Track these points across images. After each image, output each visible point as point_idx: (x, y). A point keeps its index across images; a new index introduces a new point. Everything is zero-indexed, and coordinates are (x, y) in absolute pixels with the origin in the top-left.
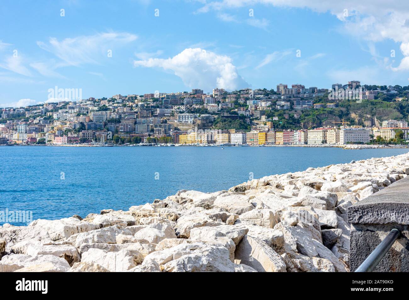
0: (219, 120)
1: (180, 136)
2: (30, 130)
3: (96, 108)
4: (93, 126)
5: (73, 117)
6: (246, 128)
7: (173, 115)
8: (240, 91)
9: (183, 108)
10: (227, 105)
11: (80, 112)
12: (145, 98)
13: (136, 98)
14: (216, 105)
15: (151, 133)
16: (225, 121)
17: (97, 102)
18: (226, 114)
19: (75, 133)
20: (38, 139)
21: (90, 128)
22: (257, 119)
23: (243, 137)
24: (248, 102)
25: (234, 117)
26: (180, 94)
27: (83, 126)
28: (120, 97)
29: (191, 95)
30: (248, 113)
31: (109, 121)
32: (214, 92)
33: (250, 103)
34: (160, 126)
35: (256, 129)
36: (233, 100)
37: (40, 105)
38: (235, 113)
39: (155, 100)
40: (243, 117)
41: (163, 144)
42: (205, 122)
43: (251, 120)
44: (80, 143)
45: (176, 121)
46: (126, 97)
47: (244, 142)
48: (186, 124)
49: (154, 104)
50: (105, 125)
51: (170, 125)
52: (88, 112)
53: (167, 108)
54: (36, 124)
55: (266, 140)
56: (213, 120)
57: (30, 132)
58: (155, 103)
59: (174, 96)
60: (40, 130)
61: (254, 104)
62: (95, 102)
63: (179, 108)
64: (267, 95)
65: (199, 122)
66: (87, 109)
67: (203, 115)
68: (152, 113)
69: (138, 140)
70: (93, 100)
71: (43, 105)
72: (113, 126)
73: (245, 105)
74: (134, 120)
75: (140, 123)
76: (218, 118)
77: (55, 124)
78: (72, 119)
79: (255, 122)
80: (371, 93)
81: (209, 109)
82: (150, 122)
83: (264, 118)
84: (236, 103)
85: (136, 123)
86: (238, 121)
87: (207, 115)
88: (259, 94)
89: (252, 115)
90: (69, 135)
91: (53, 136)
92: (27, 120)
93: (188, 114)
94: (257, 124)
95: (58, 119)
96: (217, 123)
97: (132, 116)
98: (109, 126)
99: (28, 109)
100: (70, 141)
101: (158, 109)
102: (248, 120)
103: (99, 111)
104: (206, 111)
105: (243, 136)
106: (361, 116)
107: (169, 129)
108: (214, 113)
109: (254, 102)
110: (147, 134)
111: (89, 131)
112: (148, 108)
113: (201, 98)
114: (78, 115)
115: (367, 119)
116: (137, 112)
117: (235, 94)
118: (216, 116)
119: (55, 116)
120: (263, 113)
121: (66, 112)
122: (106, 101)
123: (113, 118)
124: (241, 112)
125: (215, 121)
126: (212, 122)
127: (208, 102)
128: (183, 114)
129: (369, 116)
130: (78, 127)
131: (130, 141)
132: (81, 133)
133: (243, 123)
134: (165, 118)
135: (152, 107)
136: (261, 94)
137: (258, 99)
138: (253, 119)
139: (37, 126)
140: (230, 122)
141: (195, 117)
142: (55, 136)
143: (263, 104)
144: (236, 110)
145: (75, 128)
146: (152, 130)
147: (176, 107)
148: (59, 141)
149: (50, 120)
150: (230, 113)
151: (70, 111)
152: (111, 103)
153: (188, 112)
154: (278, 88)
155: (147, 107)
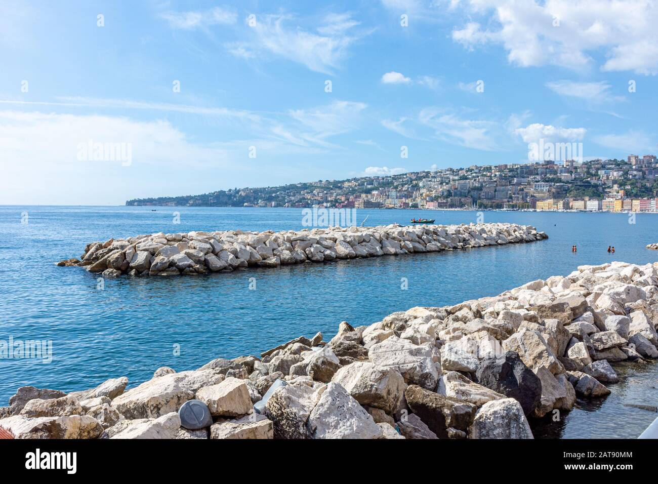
0: (573, 188)
1: (537, 202)
2: (400, 196)
3: (456, 178)
4: (458, 193)
6: (599, 196)
7: (529, 184)
8: (591, 162)
9: (538, 178)
10: (579, 175)
11: (442, 180)
12: (500, 168)
13: (491, 168)
14: (569, 174)
15: (510, 200)
16: (579, 189)
17: (456, 172)
18: (579, 184)
19: (444, 199)
20: (410, 204)
21: (456, 195)
22: (609, 187)
23: (599, 204)
24: (599, 171)
25: (588, 185)
26: (533, 165)
27: (449, 194)
28: (477, 168)
29: (543, 165)
30: (600, 182)
31: (472, 189)
32: (565, 163)
33: (601, 173)
34: (518, 194)
35: (609, 197)
36: (585, 170)
37: (403, 175)
38: (588, 182)
39: (511, 170)
40: (596, 186)
41: (526, 210)
42: (559, 190)
43: (604, 189)
44: (449, 208)
45: (532, 189)
46: (482, 167)
47: (600, 208)
48: (542, 191)
49: (510, 174)
50: (469, 192)
51: (527, 193)
52: (449, 181)
53: (523, 177)
54: (405, 191)
55: (622, 207)
56: (566, 189)
57: (401, 197)
58: (511, 173)
59: (526, 167)
60: (408, 195)
61: (605, 173)
62: (453, 172)
63: (534, 178)
64: (618, 165)
65: (554, 190)
66: (448, 178)
67: (558, 184)
68: (510, 182)
69: (500, 206)
70: (451, 170)
71: (406, 174)
72: (475, 193)
73: (596, 175)
74: (494, 189)
75: (499, 191)
76: (572, 187)
77: (422, 191)
79: (607, 190)
81: (563, 178)
82: (509, 190)
83: (616, 187)
84: (588, 173)
85: (495, 191)
86: (591, 190)
87: (562, 184)
88: (610, 165)
89: (605, 184)
90: (439, 201)
91: (425, 201)
92: (396, 187)
93: (543, 183)
94: (610, 192)
95: (423, 186)
96: (571, 191)
97: (492, 185)
98: (472, 193)
99: (395, 178)
100: (440, 205)
101: (515, 179)
102: (601, 189)
103: (460, 180)
104: (560, 181)
105: (599, 203)
107: (527, 196)
108: (568, 182)
109: (605, 172)
110: (506, 200)
111: (456, 198)
112: (505, 178)
113: (554, 168)
116: (496, 181)
117: (586, 164)
118: (570, 185)
119: (421, 184)
120: (615, 182)
121: (430, 181)
122: (464, 171)
123: (475, 186)
124: (594, 181)
125: (569, 189)
127: (561, 172)
128: (538, 183)
130: (445, 194)
131: (491, 207)
132: (448, 199)
133: (596, 191)
134: (522, 187)
135: (509, 176)
136: (612, 165)
137: (609, 169)
138: (605, 188)
139: (406, 193)
140: (584, 190)
141: (551, 186)
142: (427, 201)
143: (615, 174)
144: (589, 179)
146: (511, 197)
147: (532, 177)
148: (431, 206)
149: (416, 187)
150: (583, 182)
151: (433, 180)
152: (469, 173)
153: (543, 181)
154: (629, 158)
155: (505, 176)
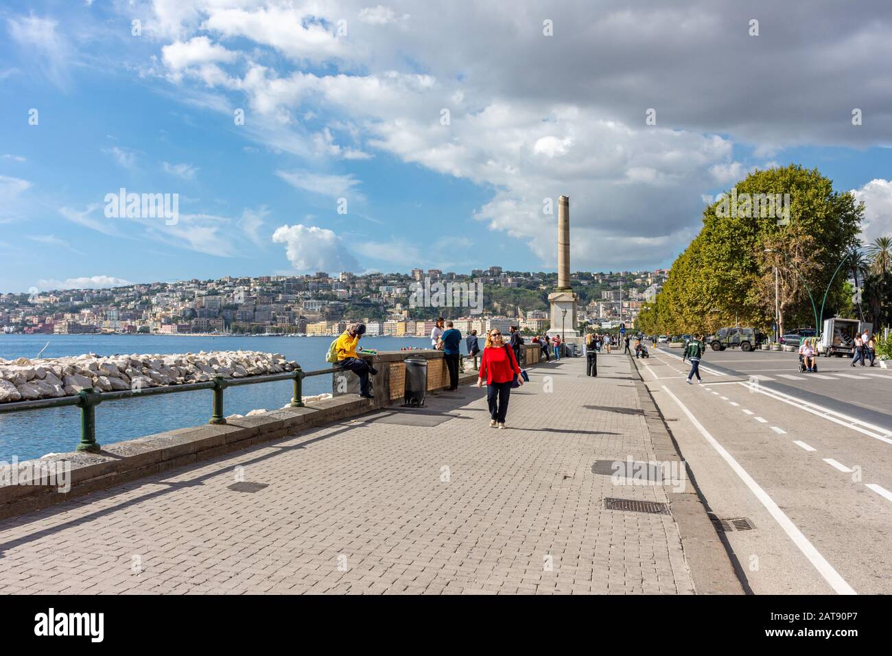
0: (350, 308)
1: (308, 325)
2: (123, 317)
3: (203, 292)
4: (206, 313)
5: (177, 302)
6: (380, 317)
7: (297, 301)
8: (370, 276)
9: (309, 294)
10: (358, 291)
11: (184, 296)
12: (262, 281)
13: (249, 280)
14: (346, 291)
15: (273, 322)
16: (357, 309)
17: (203, 285)
18: (357, 302)
19: (186, 321)
20: (138, 328)
21: (202, 315)
22: (391, 307)
23: (380, 328)
24: (380, 287)
25: (367, 304)
26: (302, 278)
27: (193, 314)
28: (231, 279)
29: (315, 278)
30: (381, 300)
31: (224, 308)
32: (341, 276)
33: (382, 289)
34: (284, 314)
35: (391, 318)
36: (365, 285)
37: (128, 287)
38: (367, 300)
39: (275, 284)
40: (377, 305)
41: (293, 335)
42: (334, 310)
43: (385, 308)
44: (193, 332)
45: (301, 309)
46: (237, 279)
47: (381, 332)
48: (313, 311)
49: (274, 289)
50: (220, 311)
51: (295, 313)
52: (194, 297)
53: (291, 293)
54: (131, 309)
55: (406, 331)
56: (343, 308)
57: (124, 318)
58: (275, 287)
59: (294, 280)
60: (136, 315)
61: (387, 290)
62: (199, 284)
63: (304, 294)
64: (402, 280)
65: (327, 310)
66: (192, 292)
67: (333, 303)
68: (273, 300)
69: (260, 330)
70: (197, 282)
71: (132, 287)
72: (228, 313)
73: (377, 292)
74: (253, 308)
75: (260, 310)
76: (349, 306)
77: (155, 310)
78: (175, 304)
79: (389, 310)
80: (513, 280)
81: (338, 295)
82: (272, 309)
83: (399, 306)
84: (368, 289)
85: (255, 310)
86: (371, 310)
87: (337, 302)
88: (392, 279)
89: (387, 303)
90: (180, 323)
91: (159, 324)
92: (118, 305)
93: (315, 301)
94: (392, 313)
95: (158, 304)
96: (348, 311)
97: (250, 302)
98: (224, 313)
99: (117, 291)
100: (181, 329)
101: (280, 295)
102: (382, 308)
103: (209, 295)
104: (334, 298)
105: (380, 326)
106: (503, 305)
107: (295, 317)
108: (344, 300)
109: (387, 288)
110: (269, 322)
111: (203, 319)
112: (268, 294)
113: (327, 282)
114: (183, 300)
115: (510, 309)
116: (255, 298)
117: (365, 278)
118: (347, 304)
119: (154, 301)
120: (398, 300)
121: (167, 296)
122: (214, 284)
123: (229, 304)
124: (374, 299)
125: (345, 309)
126: (342, 310)
127: (337, 287)
128: (309, 301)
129: (512, 305)
130: (188, 314)
131: (250, 331)
132: (193, 321)
133: (376, 312)
134: (289, 305)
135: (273, 292)
136: (395, 280)
137: (392, 284)
138: (387, 308)
139: (132, 312)
140: (363, 310)
141: (324, 305)
142: (162, 324)
143: (398, 290)
144: (369, 297)
145: (184, 315)
146: (275, 319)
147: (301, 293)
148: (167, 330)
149: (147, 305)
150: (362, 300)
151: (171, 295)
152: (221, 287)
153: (315, 299)
154: (413, 273)
155: (267, 292)
